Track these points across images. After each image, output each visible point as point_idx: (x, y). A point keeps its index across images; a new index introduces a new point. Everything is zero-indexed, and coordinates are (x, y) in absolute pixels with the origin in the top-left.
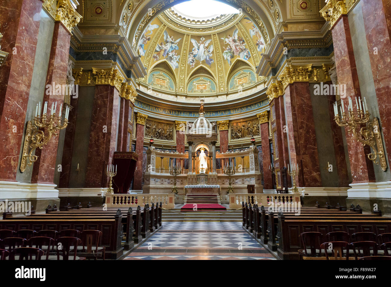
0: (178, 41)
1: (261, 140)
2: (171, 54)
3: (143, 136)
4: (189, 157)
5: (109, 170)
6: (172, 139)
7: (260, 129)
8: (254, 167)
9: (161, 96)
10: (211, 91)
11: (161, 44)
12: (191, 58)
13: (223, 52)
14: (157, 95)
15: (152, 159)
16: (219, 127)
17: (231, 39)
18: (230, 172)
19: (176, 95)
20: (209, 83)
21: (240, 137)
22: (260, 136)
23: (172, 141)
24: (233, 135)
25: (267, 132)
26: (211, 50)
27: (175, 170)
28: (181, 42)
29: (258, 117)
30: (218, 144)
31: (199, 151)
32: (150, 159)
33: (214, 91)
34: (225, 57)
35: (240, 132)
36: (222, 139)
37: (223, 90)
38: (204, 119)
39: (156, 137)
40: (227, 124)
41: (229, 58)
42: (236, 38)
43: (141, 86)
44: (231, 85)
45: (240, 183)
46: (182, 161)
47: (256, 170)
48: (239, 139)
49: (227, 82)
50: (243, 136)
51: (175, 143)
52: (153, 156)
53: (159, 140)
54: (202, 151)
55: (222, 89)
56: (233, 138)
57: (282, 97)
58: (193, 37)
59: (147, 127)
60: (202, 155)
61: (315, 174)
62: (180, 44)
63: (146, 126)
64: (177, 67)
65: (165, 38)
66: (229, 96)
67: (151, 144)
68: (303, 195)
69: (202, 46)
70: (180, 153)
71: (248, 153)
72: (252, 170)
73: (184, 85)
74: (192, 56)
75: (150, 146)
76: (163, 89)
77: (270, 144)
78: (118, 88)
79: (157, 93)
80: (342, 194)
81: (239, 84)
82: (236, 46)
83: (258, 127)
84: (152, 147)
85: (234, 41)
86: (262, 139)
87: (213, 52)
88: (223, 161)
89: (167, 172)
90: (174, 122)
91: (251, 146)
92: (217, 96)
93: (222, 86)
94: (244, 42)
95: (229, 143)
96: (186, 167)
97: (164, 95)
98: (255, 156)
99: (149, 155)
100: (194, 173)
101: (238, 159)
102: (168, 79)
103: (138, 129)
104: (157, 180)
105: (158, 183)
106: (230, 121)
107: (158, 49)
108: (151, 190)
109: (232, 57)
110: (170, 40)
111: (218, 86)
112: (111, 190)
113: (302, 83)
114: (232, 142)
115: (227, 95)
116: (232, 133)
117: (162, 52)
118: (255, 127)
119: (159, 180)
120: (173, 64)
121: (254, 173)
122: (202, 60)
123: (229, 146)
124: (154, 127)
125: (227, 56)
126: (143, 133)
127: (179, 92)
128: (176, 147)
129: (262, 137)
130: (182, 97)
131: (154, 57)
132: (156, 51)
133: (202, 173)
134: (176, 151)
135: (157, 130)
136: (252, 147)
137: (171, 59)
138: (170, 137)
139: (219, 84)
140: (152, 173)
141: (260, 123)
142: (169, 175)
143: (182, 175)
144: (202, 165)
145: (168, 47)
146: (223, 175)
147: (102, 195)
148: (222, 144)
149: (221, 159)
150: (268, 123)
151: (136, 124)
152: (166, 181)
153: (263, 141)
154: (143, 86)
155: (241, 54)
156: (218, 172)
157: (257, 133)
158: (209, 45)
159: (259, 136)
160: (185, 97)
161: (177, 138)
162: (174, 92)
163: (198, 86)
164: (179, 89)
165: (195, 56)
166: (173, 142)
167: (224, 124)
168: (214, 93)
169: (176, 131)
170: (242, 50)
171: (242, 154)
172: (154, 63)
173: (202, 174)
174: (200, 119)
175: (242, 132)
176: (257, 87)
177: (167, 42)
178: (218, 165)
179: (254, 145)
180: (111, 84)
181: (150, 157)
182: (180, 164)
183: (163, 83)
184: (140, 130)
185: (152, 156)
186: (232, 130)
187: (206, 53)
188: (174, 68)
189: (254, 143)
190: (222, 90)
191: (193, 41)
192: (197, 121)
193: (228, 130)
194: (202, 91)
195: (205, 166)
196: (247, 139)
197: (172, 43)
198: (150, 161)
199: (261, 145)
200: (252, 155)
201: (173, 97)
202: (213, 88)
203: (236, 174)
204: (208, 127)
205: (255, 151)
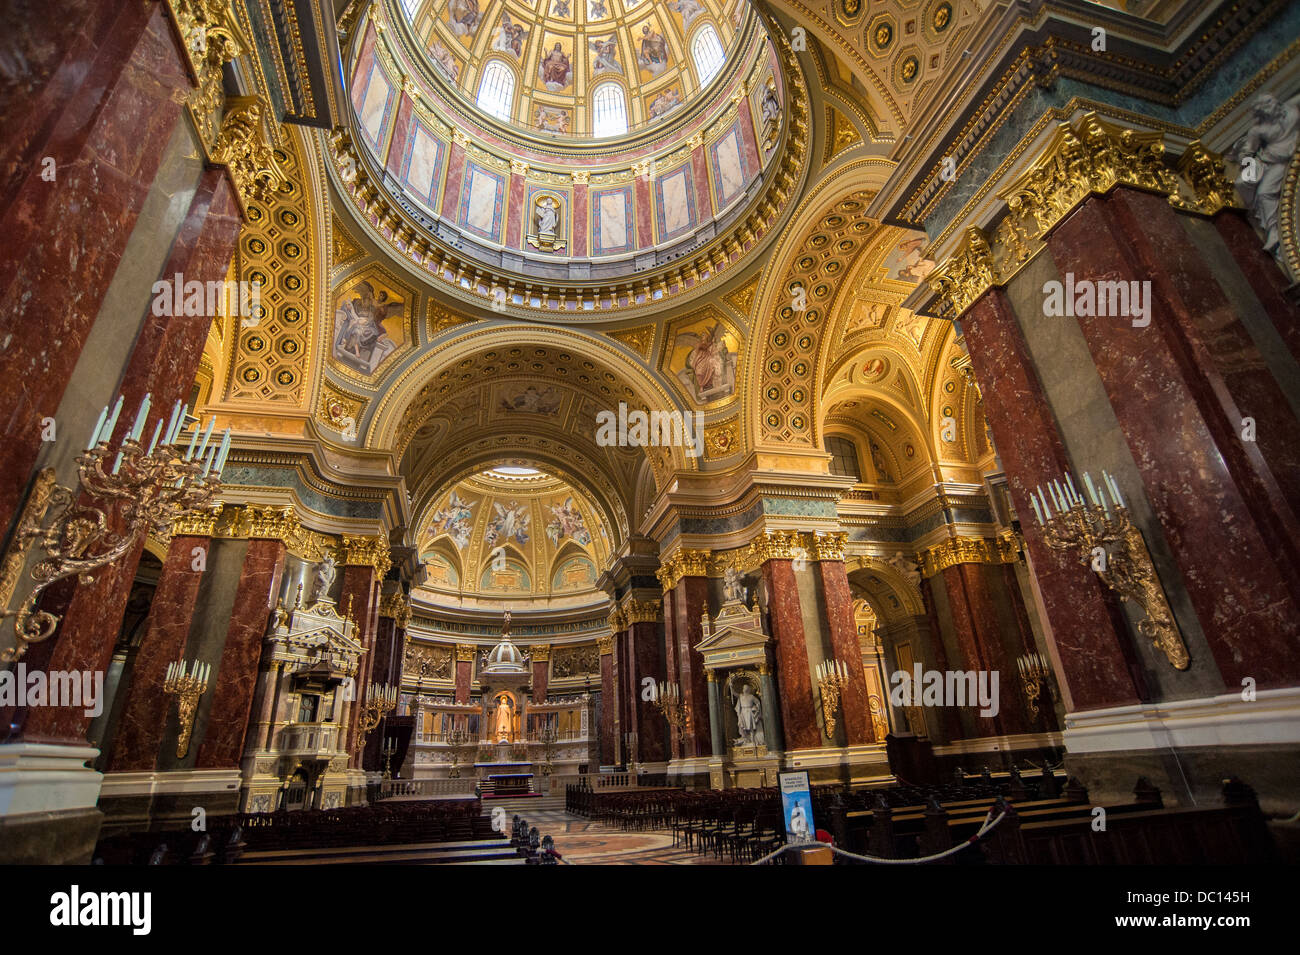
0: (472, 504)
1: (600, 683)
2: (457, 525)
6: (449, 676)
7: (600, 664)
8: (587, 729)
10: (523, 590)
11: (444, 511)
12: (491, 532)
13: (546, 526)
15: (420, 717)
16: (532, 655)
17: (560, 509)
18: (548, 739)
19: (460, 597)
20: (519, 575)
21: (567, 674)
23: (450, 680)
24: (557, 670)
26: (527, 521)
27: (458, 736)
28: (477, 507)
29: (599, 643)
33: (527, 591)
34: (550, 534)
35: (569, 665)
36: (536, 677)
37: (543, 590)
38: (510, 644)
39: (422, 674)
40: (547, 651)
41: (556, 537)
42: (569, 509)
44: (556, 583)
45: (565, 756)
47: (590, 734)
48: (566, 679)
49: (550, 577)
50: (572, 674)
51: (455, 685)
52: (421, 712)
53: (429, 679)
54: (504, 701)
55: (541, 587)
56: (555, 675)
57: (627, 632)
58: (497, 499)
59: (408, 657)
60: (504, 707)
61: (657, 745)
62: (475, 510)
64: (466, 547)
65: (451, 501)
66: (554, 601)
67: (419, 690)
68: (642, 773)
69: (511, 515)
70: (464, 703)
71: (579, 706)
72: (584, 735)
73: (476, 577)
74: (493, 527)
79: (429, 594)
80: (661, 772)
81: (570, 581)
82: (567, 521)
83: (598, 659)
84: (420, 696)
85: (566, 513)
86: (602, 681)
87: (529, 524)
88: (538, 718)
89: (442, 740)
90: (455, 645)
91: (583, 695)
92: (532, 599)
93: (541, 583)
94: (580, 517)
95: (549, 684)
96: (474, 728)
98: (589, 712)
99: (414, 711)
100: (490, 742)
101: (564, 716)
102: (447, 565)
104: (425, 754)
105: (428, 760)
106: (552, 645)
107: (437, 519)
108: (414, 773)
109: (561, 536)
110: (459, 503)
112: (388, 774)
113: (649, 623)
114: (554, 683)
115: (549, 599)
116: (555, 667)
117: (444, 522)
118: (593, 660)
119: (427, 755)
120: (459, 542)
121: (587, 740)
122: (510, 534)
123: (549, 691)
124: (420, 655)
125: (553, 534)
127: (466, 590)
128: (454, 692)
129: (602, 676)
130: (471, 600)
131: (430, 531)
132: (434, 521)
134: (457, 701)
135: (424, 660)
136: (586, 694)
137: (457, 532)
138: (445, 672)
139: (536, 579)
140: (419, 742)
141: (601, 653)
142: (444, 744)
143: (467, 744)
144: (503, 727)
145: (454, 514)
146: (537, 743)
147: (375, 782)
148: (536, 686)
152: (440, 756)
153: (605, 684)
155: (576, 534)
156: (529, 739)
157: (594, 670)
158: (524, 513)
159: (598, 676)
160: (475, 600)
161: (457, 675)
162: (457, 590)
163: (499, 579)
164: (466, 584)
165: (498, 529)
166: (449, 683)
167: (542, 651)
168: (527, 594)
169: (458, 662)
170: (578, 529)
171: (570, 707)
172: (427, 540)
174: (502, 644)
175: (571, 666)
177: (453, 507)
178: (531, 727)
179: (590, 692)
186: (555, 662)
187: (518, 526)
188: (459, 548)
189: (588, 689)
190: (541, 590)
191: (498, 506)
192: (498, 648)
193: (548, 662)
194: (506, 588)
195: (508, 729)
196: (578, 680)
197: (462, 508)
199: (601, 691)
200: (585, 710)
201: (455, 598)
202: (525, 585)
203: (559, 742)
204: (516, 660)
205: (591, 704)
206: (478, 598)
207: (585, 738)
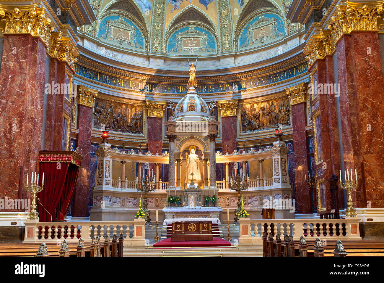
1: (292, 132)
3: (90, 126)
4: (170, 162)
5: (30, 182)
6: (140, 131)
7: (291, 115)
8: (280, 177)
9: (122, 57)
10: (208, 51)
14: (114, 55)
15: (107, 164)
16: (220, 111)
18: (239, 186)
19: (148, 58)
20: (204, 37)
21: (257, 127)
22: (291, 126)
23: (141, 135)
24: (246, 124)
25: (303, 118)
27: (146, 182)
29: (288, 93)
30: (220, 140)
31: (187, 151)
32: (102, 165)
33: (213, 51)
35: (257, 119)
36: (225, 131)
37: (229, 49)
38: (196, 96)
39: (113, 128)
40: (235, 106)
43: (85, 41)
44: (241, 40)
45: (256, 203)
46: (158, 167)
47: (283, 182)
48: (256, 132)
49: (236, 35)
50: (261, 126)
51: (146, 138)
52: (108, 160)
53: (118, 133)
54: (193, 151)
55: (227, 46)
56: (244, 128)
57: (330, 57)
59: (96, 111)
60: (193, 156)
63: (95, 109)
64: (149, 9)
66: (240, 58)
67: (104, 139)
68: (364, 221)
70: (154, 154)
71: (270, 154)
72: (277, 182)
73: (162, 39)
75: (103, 142)
76: (125, 46)
77: (308, 139)
78: (45, 41)
79: (115, 53)
81: (256, 37)
83: (288, 111)
84: (106, 144)
86: (294, 131)
88: (227, 167)
89: (132, 187)
90: (145, 102)
91: (275, 143)
92: (218, 59)
93: (227, 42)
95: (238, 137)
96: (165, 177)
97: (126, 56)
98: (281, 159)
99: (100, 159)
100: (178, 189)
101: (254, 164)
103: (82, 114)
104: (114, 199)
105: (115, 205)
106: (240, 101)
108: (104, 216)
111: (220, 41)
112: (33, 214)
114: (242, 136)
115: (235, 56)
116: (243, 121)
118: (282, 111)
119: (118, 200)
120: (143, 4)
121: (280, 187)
123: (238, 144)
124: (110, 110)
126: (90, 121)
127: (153, 51)
128: (147, 145)
129: (293, 127)
130: (158, 60)
133: (192, 188)
134: (147, 152)
135: (115, 116)
136: (277, 143)
138: (137, 128)
139: (222, 39)
140: (106, 188)
141: (292, 103)
142: (135, 190)
143: (157, 191)
144: (192, 174)
146: (228, 190)
147: (20, 224)
148: (226, 139)
149: (223, 165)
150: (305, 103)
151: (79, 106)
152: (130, 202)
153: (296, 134)
154: (89, 40)
156: (220, 186)
157: (285, 121)
159: (289, 127)
160: (162, 61)
161: (148, 130)
162: (144, 51)
163: (184, 41)
164: (153, 45)
166: (142, 137)
167: (229, 106)
168: (213, 53)
169: (148, 118)
171: (260, 155)
173: (192, 190)
174: (188, 96)
175: (261, 119)
176: (288, 43)
178: (219, 174)
179: (281, 140)
180: (33, 34)
181: (103, 161)
182: (155, 174)
183: (124, 35)
184: (85, 117)
185: (105, 159)
189: (280, 137)
190: (227, 49)
192: (183, 100)
193: (236, 117)
194: (192, 50)
195: (197, 177)
198: (103, 168)
199: (292, 141)
200: (277, 157)
201: (142, 59)
202: (211, 45)
203: (250, 189)
204: (202, 110)
205: (282, 151)
206: (165, 59)
207: (278, 186)
